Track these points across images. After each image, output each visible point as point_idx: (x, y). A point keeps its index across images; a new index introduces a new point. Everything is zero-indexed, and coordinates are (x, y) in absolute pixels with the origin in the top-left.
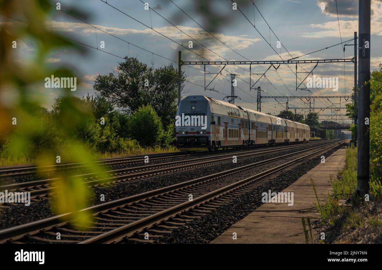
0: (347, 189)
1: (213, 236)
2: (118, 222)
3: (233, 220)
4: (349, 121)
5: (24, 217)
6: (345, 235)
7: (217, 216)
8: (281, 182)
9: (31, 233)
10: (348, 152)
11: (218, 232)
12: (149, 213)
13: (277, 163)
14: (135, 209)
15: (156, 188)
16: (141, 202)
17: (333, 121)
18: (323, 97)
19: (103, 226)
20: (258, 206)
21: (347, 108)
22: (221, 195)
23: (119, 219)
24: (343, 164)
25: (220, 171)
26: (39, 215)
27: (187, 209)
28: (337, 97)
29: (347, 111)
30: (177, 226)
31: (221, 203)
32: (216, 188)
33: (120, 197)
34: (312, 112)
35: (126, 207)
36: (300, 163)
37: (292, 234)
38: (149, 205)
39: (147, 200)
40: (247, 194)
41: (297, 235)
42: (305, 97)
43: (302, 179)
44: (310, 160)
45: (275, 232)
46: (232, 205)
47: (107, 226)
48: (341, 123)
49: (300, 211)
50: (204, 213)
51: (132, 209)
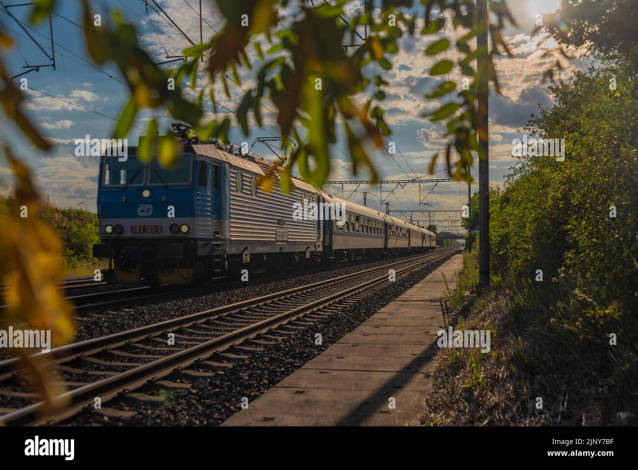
0: (470, 282)
1: (363, 319)
2: (280, 310)
3: (377, 308)
4: (464, 231)
5: (203, 306)
6: (474, 317)
7: (363, 305)
8: (412, 279)
9: (212, 318)
10: (465, 256)
11: (367, 316)
12: (305, 303)
13: (406, 264)
14: (293, 300)
15: (308, 284)
16: (297, 295)
17: (450, 232)
18: (441, 211)
19: (269, 313)
20: (396, 297)
21: (462, 220)
22: (363, 289)
23: (281, 308)
24: (461, 266)
25: (359, 271)
26: (215, 305)
27: (337, 300)
28: (453, 211)
29: (462, 223)
30: (331, 312)
31: (364, 295)
32: (358, 284)
33: (279, 291)
34: (431, 224)
35: (286, 298)
36: (425, 265)
37: (428, 317)
38: (304, 297)
39: (302, 293)
40: (384, 288)
41: (432, 318)
42: (427, 211)
43: (429, 277)
44: (433, 263)
45: (413, 316)
46: (374, 297)
47: (272, 313)
48: (456, 233)
49: (431, 301)
50: (352, 302)
51: (290, 300)
